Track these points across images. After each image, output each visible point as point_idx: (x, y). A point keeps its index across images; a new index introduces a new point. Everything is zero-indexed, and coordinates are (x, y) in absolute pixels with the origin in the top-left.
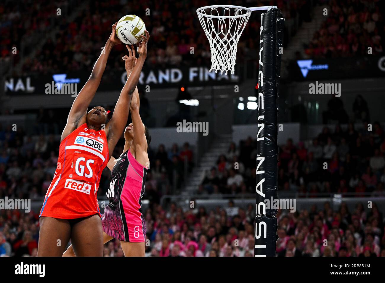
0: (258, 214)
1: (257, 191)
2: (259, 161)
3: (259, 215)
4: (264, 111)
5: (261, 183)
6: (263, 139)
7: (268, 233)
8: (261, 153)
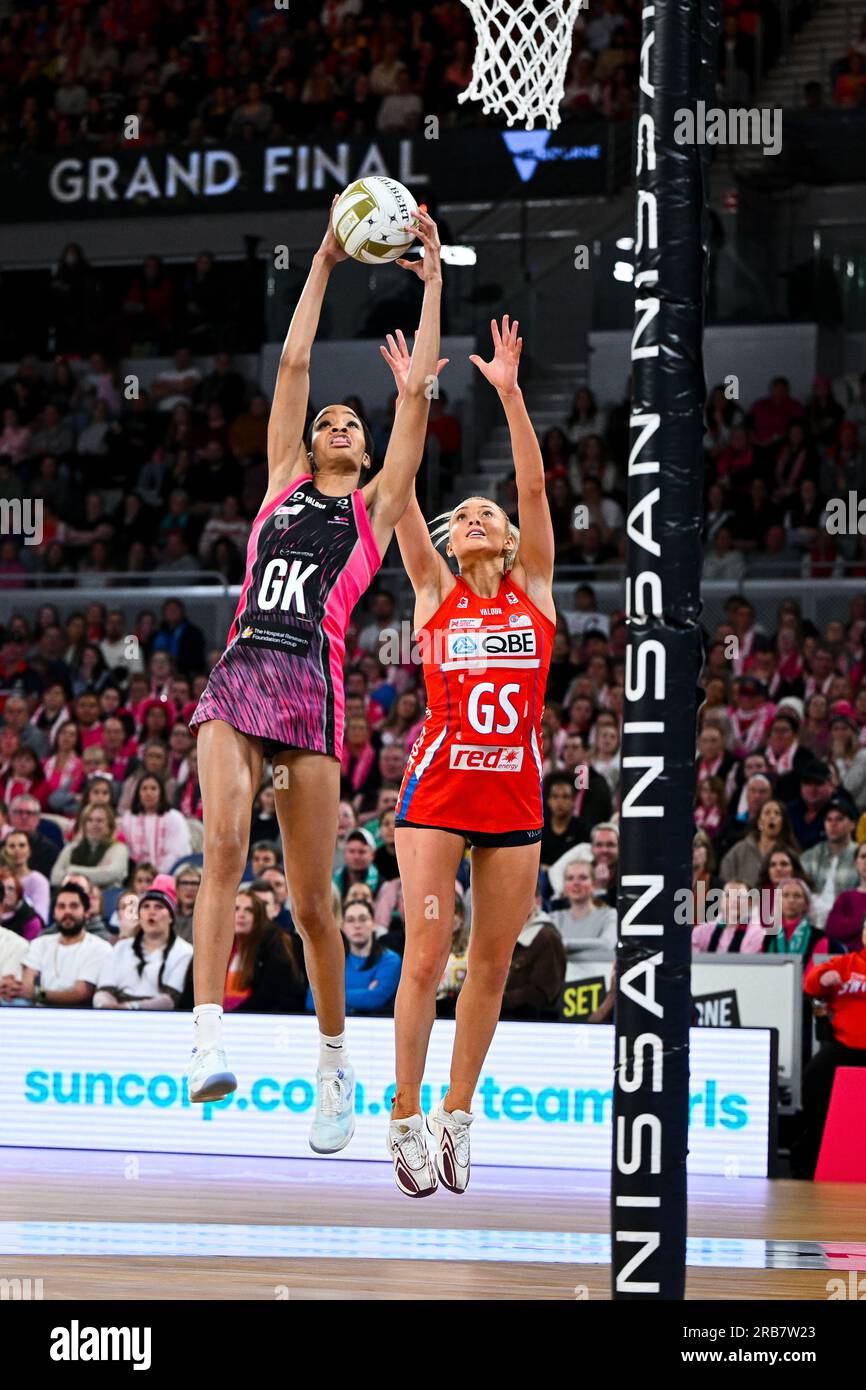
0: (634, 614)
1: (632, 533)
2: (639, 430)
3: (639, 617)
4: (656, 255)
5: (645, 506)
6: (652, 352)
7: (670, 681)
8: (647, 400)
